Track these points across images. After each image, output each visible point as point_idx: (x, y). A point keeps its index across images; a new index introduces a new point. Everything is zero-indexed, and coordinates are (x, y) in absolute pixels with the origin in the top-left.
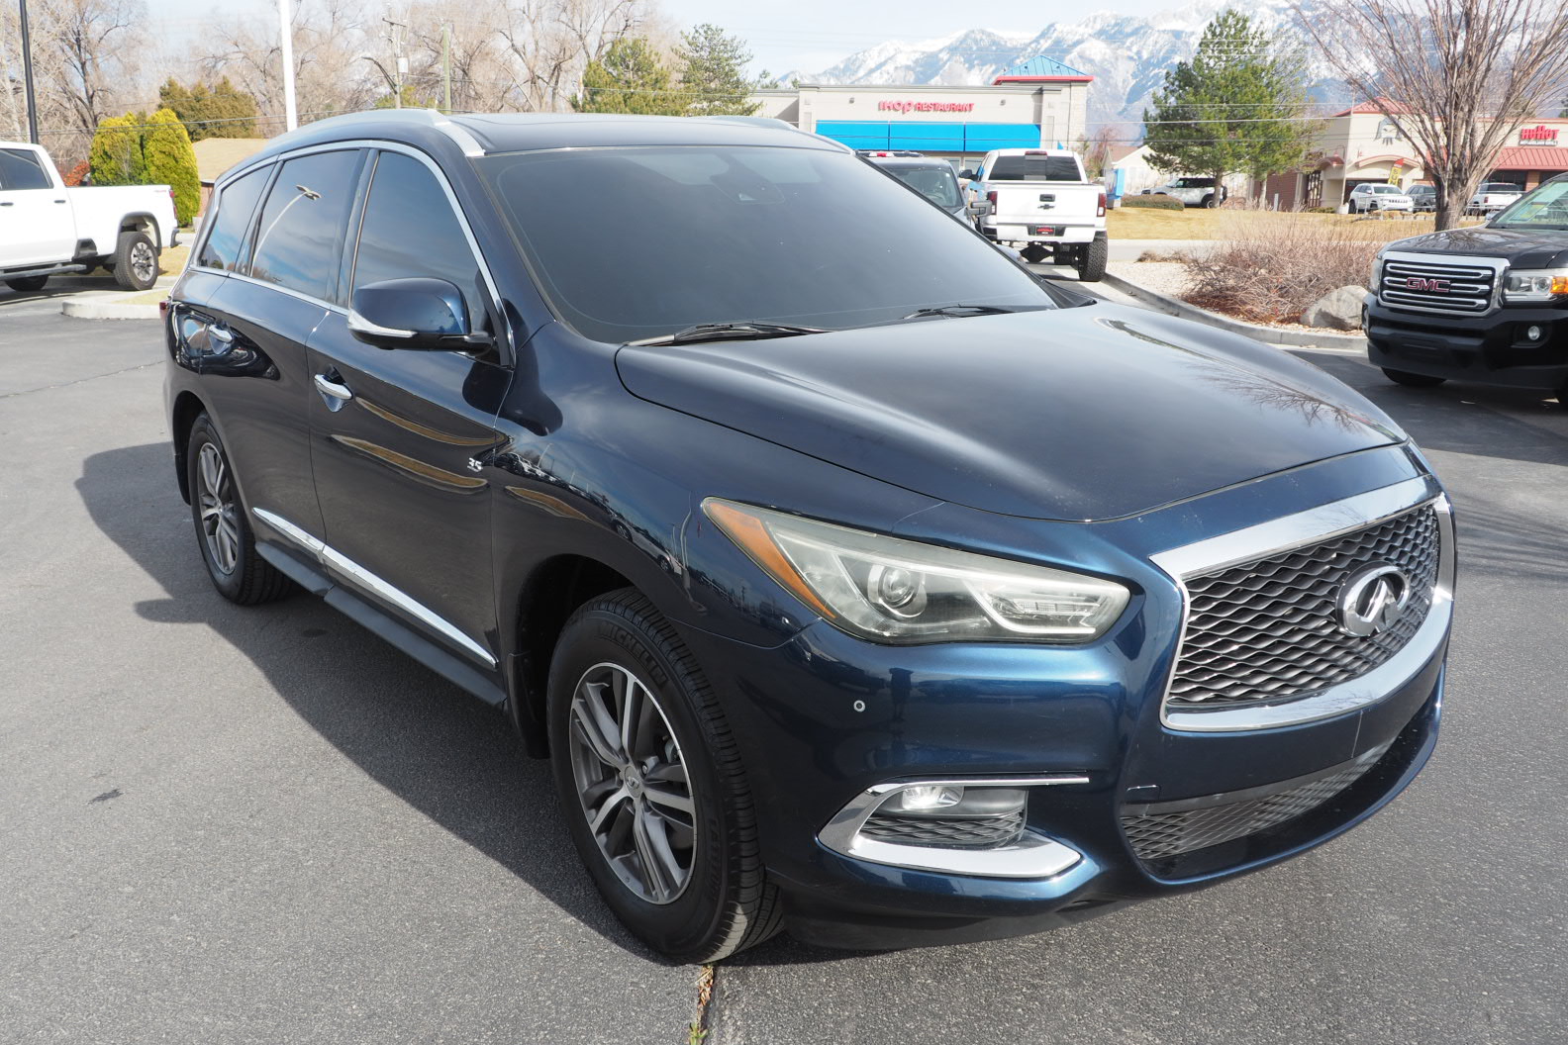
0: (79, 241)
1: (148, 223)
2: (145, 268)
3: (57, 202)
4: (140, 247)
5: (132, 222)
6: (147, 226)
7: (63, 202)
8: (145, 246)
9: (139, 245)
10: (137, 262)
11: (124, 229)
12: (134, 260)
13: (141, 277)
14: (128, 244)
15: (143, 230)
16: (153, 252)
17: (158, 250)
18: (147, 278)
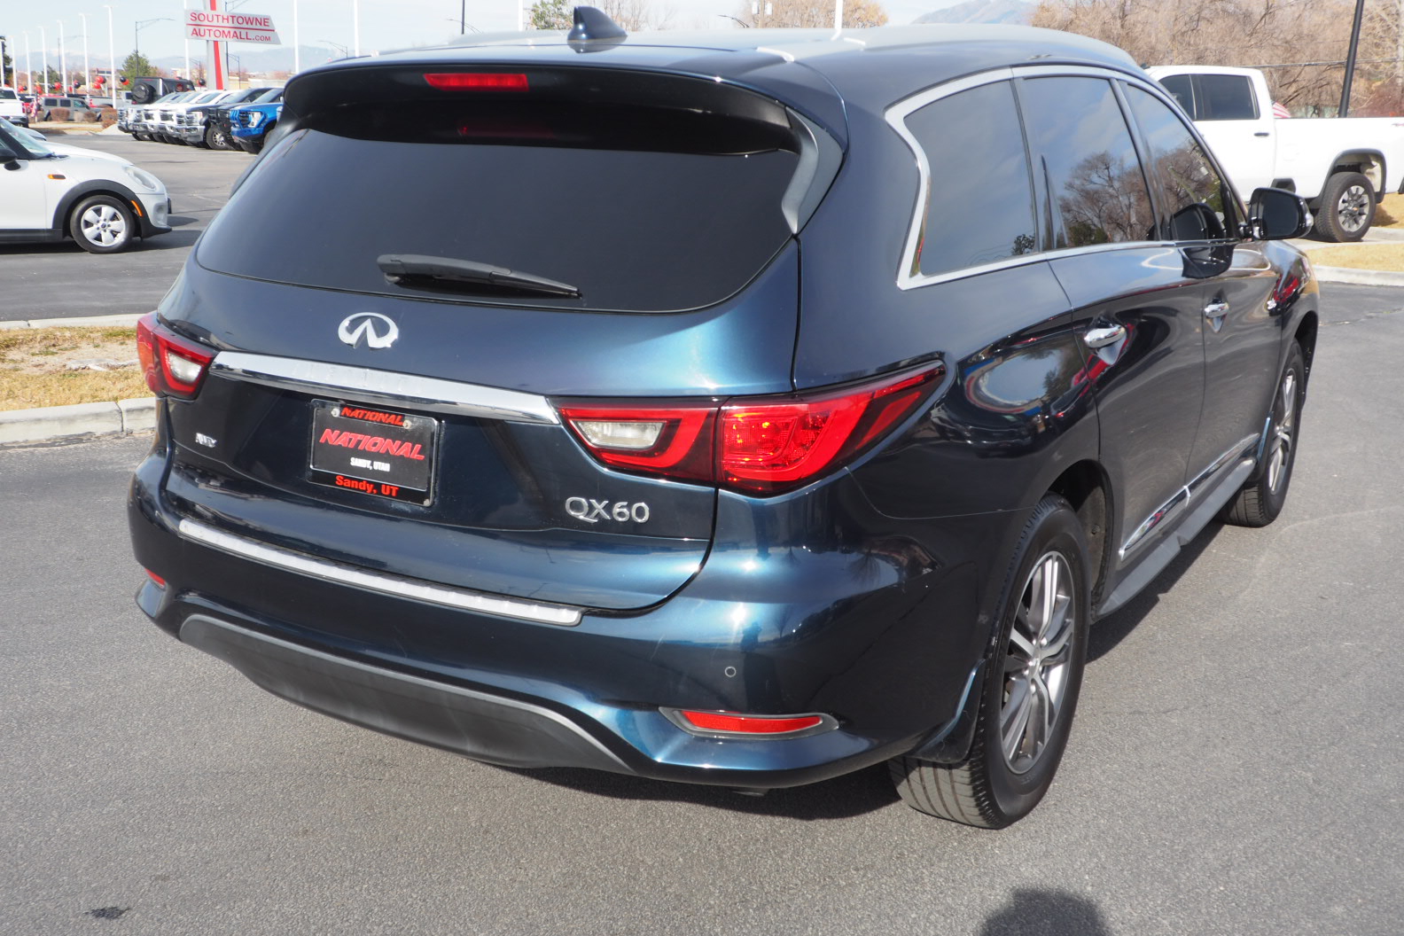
0: (1275, 180)
1: (1374, 163)
2: (1354, 217)
3: (1258, 135)
4: (1354, 192)
5: (1354, 161)
6: (1373, 166)
7: (1266, 135)
8: (1361, 190)
9: (1353, 189)
10: (1346, 208)
11: (1337, 169)
12: (1341, 206)
13: (1346, 227)
14: (1340, 186)
15: (1368, 170)
16: (1370, 197)
17: (1379, 196)
18: (1355, 228)
